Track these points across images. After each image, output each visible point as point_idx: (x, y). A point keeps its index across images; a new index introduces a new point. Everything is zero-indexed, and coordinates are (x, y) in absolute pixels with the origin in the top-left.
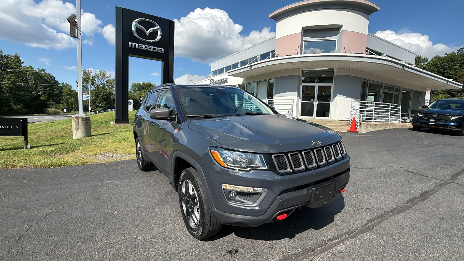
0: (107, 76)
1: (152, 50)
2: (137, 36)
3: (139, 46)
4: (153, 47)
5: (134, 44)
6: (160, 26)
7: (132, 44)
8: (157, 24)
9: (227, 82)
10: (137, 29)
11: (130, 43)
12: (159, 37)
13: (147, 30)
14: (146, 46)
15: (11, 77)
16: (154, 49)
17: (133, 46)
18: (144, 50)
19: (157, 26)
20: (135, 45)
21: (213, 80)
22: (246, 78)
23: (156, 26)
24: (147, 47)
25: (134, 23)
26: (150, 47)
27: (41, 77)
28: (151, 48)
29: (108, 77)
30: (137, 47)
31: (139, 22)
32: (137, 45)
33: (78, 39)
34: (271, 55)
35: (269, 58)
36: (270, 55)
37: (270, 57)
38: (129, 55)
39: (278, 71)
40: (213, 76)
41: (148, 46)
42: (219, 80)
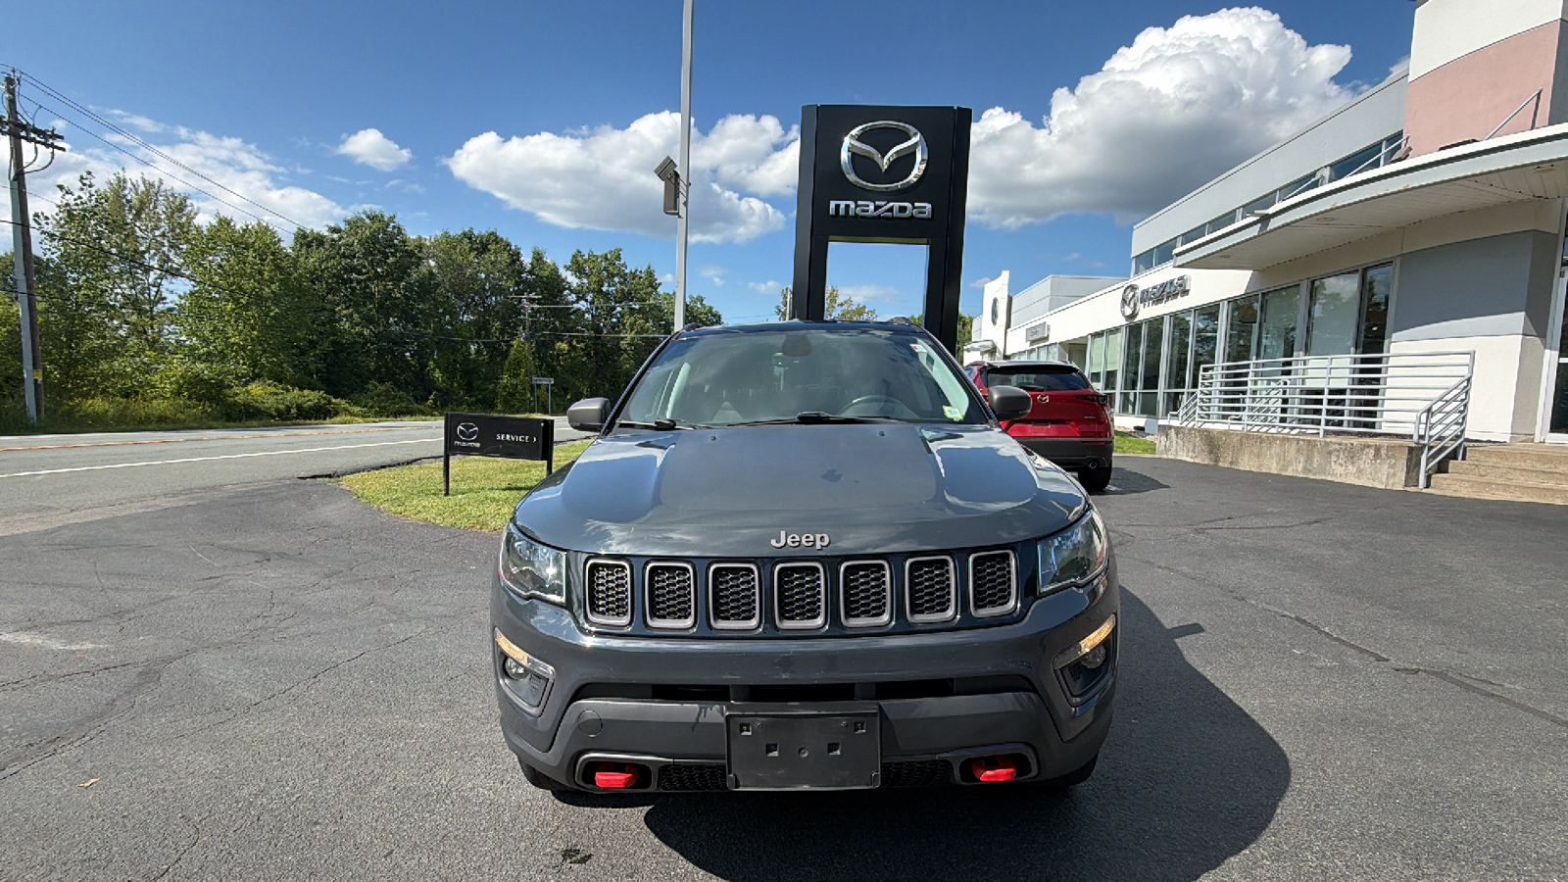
0: (839, 301)
1: (896, 213)
2: (852, 177)
3: (857, 206)
4: (897, 205)
5: (843, 204)
6: (922, 134)
7: (837, 206)
8: (913, 130)
9: (1186, 292)
10: (855, 156)
11: (833, 204)
12: (918, 169)
13: (883, 157)
14: (877, 203)
15: (636, 321)
16: (903, 209)
17: (842, 212)
18: (874, 218)
19: (915, 134)
20: (847, 206)
21: (1133, 288)
22: (1261, 271)
23: (911, 134)
24: (881, 207)
25: (847, 141)
26: (891, 204)
27: (694, 316)
28: (891, 209)
29: (842, 305)
30: (851, 213)
31: (860, 138)
32: (852, 205)
33: (680, 217)
34: (1384, 151)
35: (1376, 165)
36: (1380, 151)
37: (1379, 159)
38: (831, 237)
39: (1418, 225)
40: (1136, 273)
41: (882, 203)
42: (1154, 288)
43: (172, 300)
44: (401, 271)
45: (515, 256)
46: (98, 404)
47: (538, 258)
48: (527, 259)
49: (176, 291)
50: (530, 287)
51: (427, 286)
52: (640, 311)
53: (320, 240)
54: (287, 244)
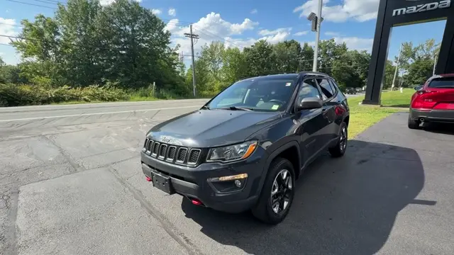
1: (429, 8)
3: (407, 10)
4: (429, 5)
11: (394, 11)
14: (418, 6)
16: (432, 6)
17: (399, 13)
18: (415, 13)
20: (402, 11)
24: (420, 7)
27: (362, 58)
28: (426, 8)
30: (404, 13)
32: (405, 10)
33: (317, 31)
43: (220, 68)
44: (267, 55)
45: (299, 47)
46: (205, 92)
47: (306, 45)
48: (302, 46)
49: (221, 66)
50: (303, 54)
51: (273, 58)
52: (339, 59)
53: (249, 50)
54: (242, 51)
